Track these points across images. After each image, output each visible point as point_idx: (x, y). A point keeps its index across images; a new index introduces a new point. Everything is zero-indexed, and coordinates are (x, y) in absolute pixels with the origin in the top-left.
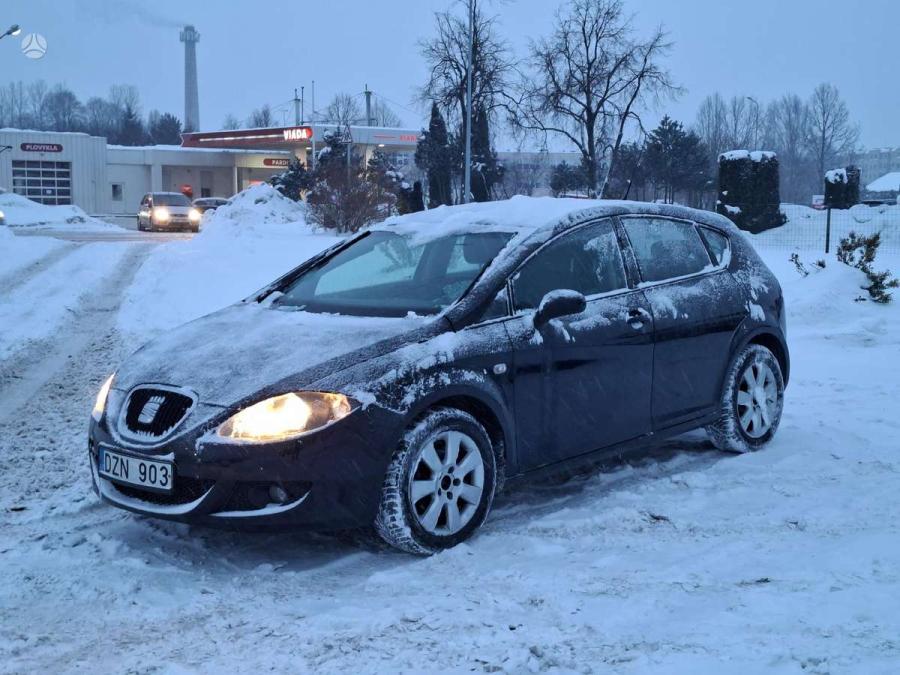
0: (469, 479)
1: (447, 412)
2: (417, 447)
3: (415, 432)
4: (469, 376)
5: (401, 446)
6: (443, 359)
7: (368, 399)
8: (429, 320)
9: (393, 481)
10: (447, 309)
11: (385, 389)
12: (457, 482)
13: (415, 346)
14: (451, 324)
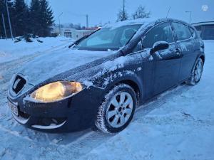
0: (128, 107)
1: (121, 86)
2: (109, 100)
3: (108, 95)
4: (129, 72)
5: (103, 100)
6: (120, 67)
7: (89, 84)
8: (115, 52)
9: (100, 113)
10: (121, 48)
11: (97, 80)
12: (124, 109)
13: (109, 62)
14: (123, 54)
